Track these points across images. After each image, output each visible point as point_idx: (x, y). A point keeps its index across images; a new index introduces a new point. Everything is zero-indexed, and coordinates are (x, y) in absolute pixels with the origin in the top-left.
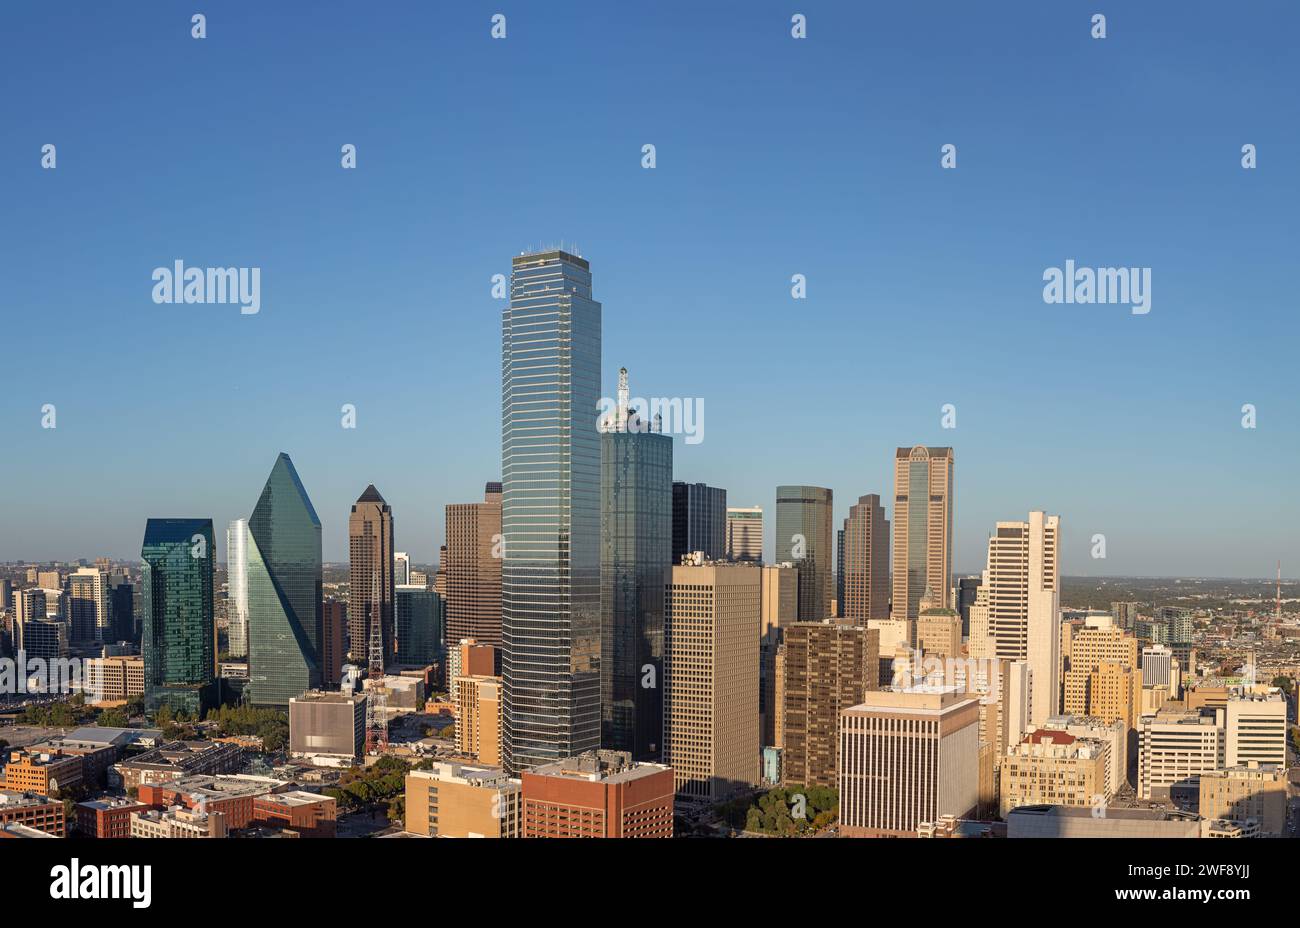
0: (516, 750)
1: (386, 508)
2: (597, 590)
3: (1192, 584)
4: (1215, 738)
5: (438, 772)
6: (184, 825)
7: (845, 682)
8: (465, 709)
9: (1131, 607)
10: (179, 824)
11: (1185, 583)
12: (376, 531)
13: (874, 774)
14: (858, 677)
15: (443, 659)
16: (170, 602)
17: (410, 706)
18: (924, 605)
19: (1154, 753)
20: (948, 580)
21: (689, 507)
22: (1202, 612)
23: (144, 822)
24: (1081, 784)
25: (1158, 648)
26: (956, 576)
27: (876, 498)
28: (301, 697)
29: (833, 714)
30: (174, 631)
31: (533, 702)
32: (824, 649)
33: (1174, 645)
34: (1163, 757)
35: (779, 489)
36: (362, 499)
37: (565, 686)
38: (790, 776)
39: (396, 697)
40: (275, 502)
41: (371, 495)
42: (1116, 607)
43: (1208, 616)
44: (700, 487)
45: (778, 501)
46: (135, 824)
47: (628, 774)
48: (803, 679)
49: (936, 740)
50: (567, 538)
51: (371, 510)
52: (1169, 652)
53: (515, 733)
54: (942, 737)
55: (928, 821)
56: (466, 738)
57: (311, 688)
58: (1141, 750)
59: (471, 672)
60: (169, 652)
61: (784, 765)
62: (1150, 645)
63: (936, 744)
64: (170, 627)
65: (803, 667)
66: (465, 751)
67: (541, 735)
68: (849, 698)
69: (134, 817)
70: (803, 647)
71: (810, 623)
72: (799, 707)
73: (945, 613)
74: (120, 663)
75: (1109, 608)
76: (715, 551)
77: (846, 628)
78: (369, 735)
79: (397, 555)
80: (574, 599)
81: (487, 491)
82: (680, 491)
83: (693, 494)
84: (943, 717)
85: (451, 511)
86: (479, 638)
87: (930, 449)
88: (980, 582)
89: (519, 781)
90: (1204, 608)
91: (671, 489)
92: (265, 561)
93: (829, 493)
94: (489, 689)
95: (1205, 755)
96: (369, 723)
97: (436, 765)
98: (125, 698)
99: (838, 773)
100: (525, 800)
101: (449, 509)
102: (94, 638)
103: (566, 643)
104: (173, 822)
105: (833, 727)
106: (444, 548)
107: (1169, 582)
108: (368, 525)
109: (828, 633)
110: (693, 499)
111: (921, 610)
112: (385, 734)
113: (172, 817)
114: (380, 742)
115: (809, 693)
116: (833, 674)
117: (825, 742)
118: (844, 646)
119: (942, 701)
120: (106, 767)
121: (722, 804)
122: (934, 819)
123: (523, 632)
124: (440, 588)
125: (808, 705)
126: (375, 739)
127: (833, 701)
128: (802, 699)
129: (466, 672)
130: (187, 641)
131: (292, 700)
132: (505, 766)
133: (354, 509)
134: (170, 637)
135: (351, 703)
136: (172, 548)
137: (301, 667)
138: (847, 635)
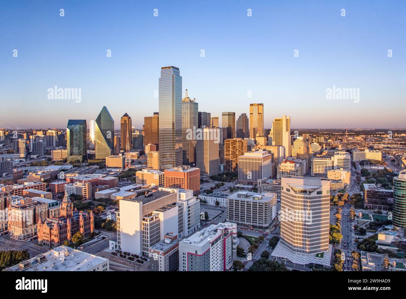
0: (162, 166)
1: (130, 118)
2: (182, 133)
3: (323, 130)
4: (331, 163)
5: (144, 171)
6: (79, 186)
7: (239, 151)
8: (150, 158)
9: (308, 135)
10: (78, 186)
11: (321, 130)
12: (127, 122)
13: (247, 169)
14: (243, 150)
15: (143, 148)
16: (74, 137)
17: (136, 158)
18: (257, 135)
19: (315, 166)
20: (263, 130)
21: (202, 117)
22: (326, 136)
23: (68, 186)
24: (297, 172)
25: (315, 143)
26: (264, 129)
27: (245, 114)
28: (109, 157)
29: (237, 157)
30: (76, 144)
31: (166, 156)
32: (234, 144)
33: (319, 143)
34: (318, 167)
35: (223, 113)
36: (124, 116)
37: (174, 153)
38: (226, 170)
39: (132, 156)
40: (102, 117)
41: (126, 115)
42: (304, 135)
43: (327, 137)
44: (204, 113)
45: (222, 115)
46: (66, 187)
47: (189, 170)
48: (229, 150)
49: (261, 162)
50: (174, 123)
51: (126, 118)
52: (318, 144)
53: (162, 163)
54: (263, 162)
55: (260, 179)
56: (150, 164)
57: (111, 155)
58: (312, 165)
59: (151, 150)
60: (74, 148)
61: (225, 168)
62: (313, 143)
63: (261, 163)
64: (74, 143)
65: (229, 148)
66: (150, 166)
67: (168, 163)
68: (240, 154)
69: (66, 185)
70: (229, 144)
71: (231, 139)
72: (228, 156)
73: (262, 137)
74: (61, 151)
75: (302, 135)
76: (208, 126)
77: (239, 140)
78: (126, 164)
79: (132, 127)
80: (176, 135)
81: (154, 114)
82: (200, 114)
83: (203, 114)
84: (263, 158)
85: (146, 118)
86: (152, 143)
87: (258, 104)
88: (271, 130)
89: (163, 172)
90: (326, 135)
91: (198, 113)
92: (100, 129)
93: (234, 113)
94: (156, 154)
95: (329, 166)
96: (126, 162)
97: (143, 170)
98: (62, 159)
99: (238, 169)
100: (165, 176)
101: (145, 118)
102: (53, 146)
103: (174, 144)
104: (76, 186)
105: (236, 160)
106: (144, 126)
107: (317, 130)
108: (125, 121)
109: (235, 141)
110: (203, 115)
111: (257, 136)
112: (130, 164)
113: (76, 184)
114: (129, 166)
115: (231, 153)
116: (237, 149)
117: (235, 163)
118: (239, 144)
119: (263, 154)
120: (57, 174)
121: (211, 176)
122: (261, 179)
123: (164, 142)
124: (143, 134)
125: (231, 155)
126: (128, 165)
127: (237, 154)
128: (229, 154)
129: (149, 150)
130: (79, 146)
131: (107, 158)
132: (160, 169)
133: (122, 118)
134: (74, 145)
135: (122, 158)
136: (75, 126)
137: (109, 150)
138: (240, 141)
